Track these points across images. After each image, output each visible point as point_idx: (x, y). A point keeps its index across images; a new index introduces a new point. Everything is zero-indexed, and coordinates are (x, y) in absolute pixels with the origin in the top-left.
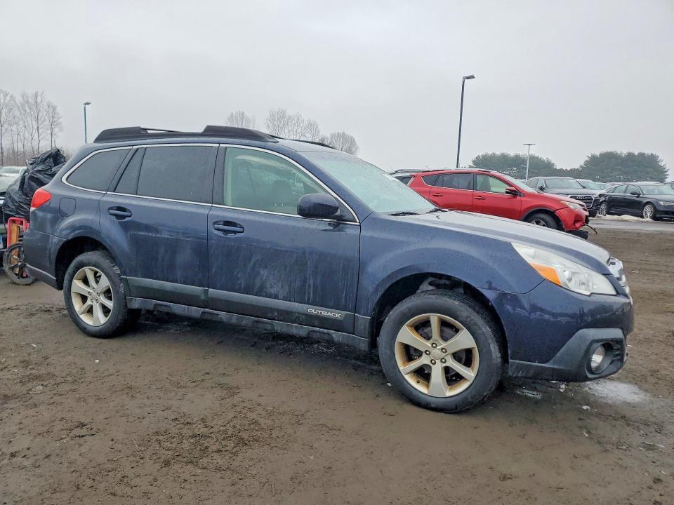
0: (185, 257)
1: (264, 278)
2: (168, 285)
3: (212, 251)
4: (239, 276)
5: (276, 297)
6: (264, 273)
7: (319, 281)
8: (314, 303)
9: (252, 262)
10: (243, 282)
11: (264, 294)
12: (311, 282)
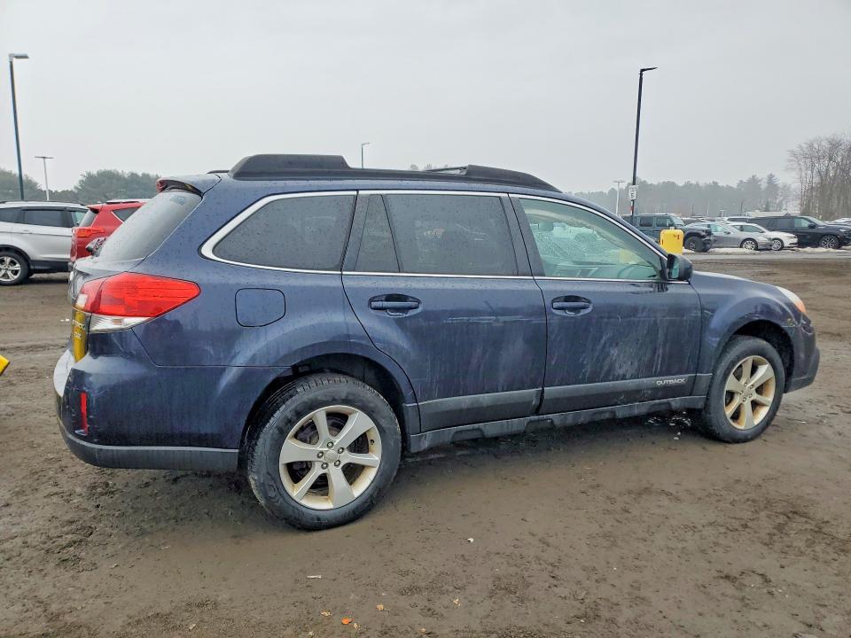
0: (515, 351)
1: (614, 358)
2: (486, 398)
3: (553, 337)
4: (585, 362)
5: (624, 378)
6: (614, 352)
7: (667, 349)
8: (661, 374)
9: (602, 341)
10: (588, 369)
11: (611, 378)
12: (661, 351)
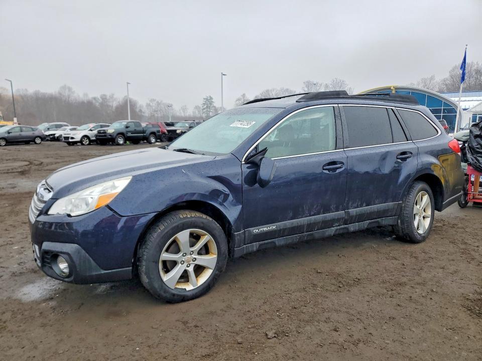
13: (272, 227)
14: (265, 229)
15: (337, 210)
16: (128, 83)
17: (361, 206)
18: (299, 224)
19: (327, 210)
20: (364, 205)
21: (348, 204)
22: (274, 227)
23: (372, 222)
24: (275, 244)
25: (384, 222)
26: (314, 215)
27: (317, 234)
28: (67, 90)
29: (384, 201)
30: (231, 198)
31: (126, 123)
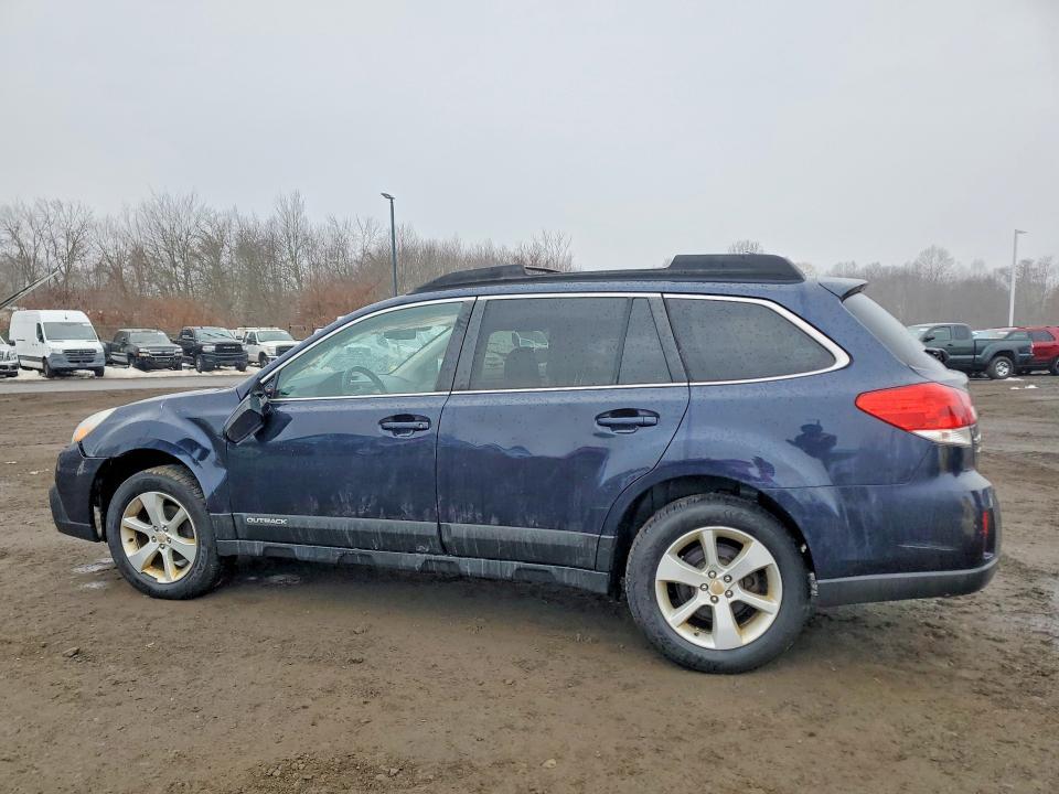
13: (280, 520)
14: (267, 521)
15: (419, 516)
16: (1017, 232)
17: (486, 521)
18: (332, 528)
19: (393, 512)
20: (494, 520)
21: (446, 507)
22: (283, 521)
23: (525, 569)
24: (294, 552)
25: (565, 575)
26: (365, 516)
27: (381, 558)
28: (937, 257)
29: (557, 524)
30: (213, 455)
31: (926, 330)
